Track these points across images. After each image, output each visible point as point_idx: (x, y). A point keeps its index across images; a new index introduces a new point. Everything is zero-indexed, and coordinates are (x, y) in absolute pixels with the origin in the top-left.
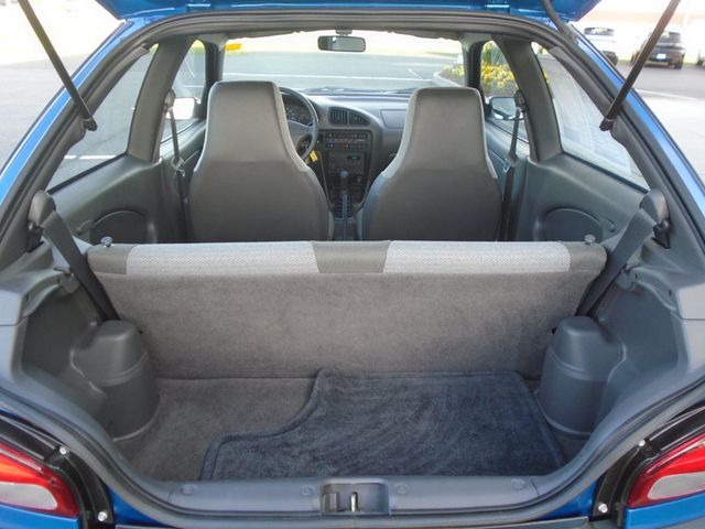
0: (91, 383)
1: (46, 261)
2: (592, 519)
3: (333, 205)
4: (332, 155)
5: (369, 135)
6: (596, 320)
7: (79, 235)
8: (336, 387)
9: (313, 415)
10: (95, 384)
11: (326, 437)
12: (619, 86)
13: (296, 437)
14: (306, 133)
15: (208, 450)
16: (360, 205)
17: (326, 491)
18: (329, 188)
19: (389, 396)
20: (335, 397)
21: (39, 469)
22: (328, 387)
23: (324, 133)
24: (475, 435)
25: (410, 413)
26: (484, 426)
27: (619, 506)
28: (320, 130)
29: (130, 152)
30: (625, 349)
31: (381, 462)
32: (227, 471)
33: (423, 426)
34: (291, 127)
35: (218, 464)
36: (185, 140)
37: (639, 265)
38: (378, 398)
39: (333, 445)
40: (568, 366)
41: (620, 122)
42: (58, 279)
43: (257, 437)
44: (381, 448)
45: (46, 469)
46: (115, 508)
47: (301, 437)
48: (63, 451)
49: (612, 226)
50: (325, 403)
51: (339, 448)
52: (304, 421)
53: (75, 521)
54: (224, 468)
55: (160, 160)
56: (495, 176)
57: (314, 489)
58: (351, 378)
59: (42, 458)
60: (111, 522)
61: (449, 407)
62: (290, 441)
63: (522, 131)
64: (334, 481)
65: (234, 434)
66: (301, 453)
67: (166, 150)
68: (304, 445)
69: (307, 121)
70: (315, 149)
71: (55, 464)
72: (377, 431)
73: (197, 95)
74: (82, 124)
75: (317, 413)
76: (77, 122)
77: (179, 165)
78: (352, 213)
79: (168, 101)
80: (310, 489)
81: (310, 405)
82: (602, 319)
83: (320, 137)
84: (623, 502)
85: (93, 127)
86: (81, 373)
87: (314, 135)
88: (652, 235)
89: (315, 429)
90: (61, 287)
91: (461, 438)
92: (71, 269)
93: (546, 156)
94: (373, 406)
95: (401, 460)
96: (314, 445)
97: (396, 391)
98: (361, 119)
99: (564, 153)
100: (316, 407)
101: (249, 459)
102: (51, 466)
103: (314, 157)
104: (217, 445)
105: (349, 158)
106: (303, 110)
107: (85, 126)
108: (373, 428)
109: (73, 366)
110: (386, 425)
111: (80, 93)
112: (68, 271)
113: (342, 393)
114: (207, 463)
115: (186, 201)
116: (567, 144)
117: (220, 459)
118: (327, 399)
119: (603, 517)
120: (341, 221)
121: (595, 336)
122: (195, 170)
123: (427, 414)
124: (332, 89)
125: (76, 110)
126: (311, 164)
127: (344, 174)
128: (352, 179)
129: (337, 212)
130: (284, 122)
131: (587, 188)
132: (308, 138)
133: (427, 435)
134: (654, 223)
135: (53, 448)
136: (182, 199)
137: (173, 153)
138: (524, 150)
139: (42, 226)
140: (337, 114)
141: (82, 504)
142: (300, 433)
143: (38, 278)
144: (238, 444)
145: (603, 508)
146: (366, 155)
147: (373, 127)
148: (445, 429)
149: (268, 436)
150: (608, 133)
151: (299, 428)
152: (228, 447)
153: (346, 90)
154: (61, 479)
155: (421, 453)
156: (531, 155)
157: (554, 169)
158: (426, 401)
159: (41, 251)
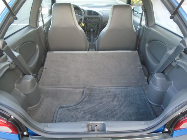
0: (21, 93)
1: (5, 60)
2: (163, 133)
3: (88, 39)
4: (88, 24)
5: (99, 18)
6: (164, 74)
7: (15, 51)
8: (90, 92)
9: (84, 100)
10: (22, 93)
11: (88, 106)
12: (177, 5)
13: (79, 106)
14: (80, 18)
15: (55, 111)
16: (96, 38)
17: (88, 126)
18: (88, 33)
19: (105, 94)
20: (90, 95)
21: (5, 122)
22: (88, 92)
23: (86, 18)
24: (129, 106)
25: (111, 99)
26: (131, 103)
27: (171, 130)
28: (85, 17)
29: (30, 25)
30: (172, 83)
31: (103, 113)
32: (60, 117)
33: (115, 103)
34: (76, 16)
35: (58, 115)
36: (46, 21)
37: (179, 59)
38: (102, 95)
39: (90, 109)
40: (156, 87)
41: (176, 17)
42: (9, 65)
43: (69, 107)
44: (103, 109)
45: (8, 122)
46: (29, 131)
47: (81, 107)
48: (12, 117)
49: (170, 47)
50: (87, 96)
51: (91, 109)
52: (82, 102)
53: (17, 135)
54: (60, 116)
55: (39, 27)
56: (135, 31)
57: (85, 125)
58: (94, 89)
59: (6, 119)
60: (28, 135)
61: (122, 97)
62: (78, 108)
63: (144, 17)
64: (91, 123)
65: (62, 106)
66: (81, 111)
67: (40, 24)
68: (82, 109)
69: (81, 14)
70: (83, 22)
71: (10, 121)
72: (102, 104)
73: (49, 6)
74: (13, 18)
75: (85, 99)
76: (11, 18)
77: (44, 28)
78: (94, 41)
79: (40, 9)
80: (84, 125)
81: (83, 97)
82: (166, 74)
83: (85, 19)
84: (173, 129)
85: (16, 19)
86: (18, 90)
87: (83, 19)
88: (183, 50)
89: (85, 104)
90: (10, 67)
91: (125, 106)
92: (13, 62)
93: (150, 25)
94: (101, 97)
95: (109, 113)
96: (85, 109)
97: (107, 93)
98: (96, 14)
99: (155, 24)
100: (85, 98)
101: (66, 113)
102: (9, 121)
103: (83, 25)
104: (57, 109)
105: (93, 25)
106: (80, 11)
107: (14, 19)
108: (101, 104)
109: (16, 88)
110: (104, 103)
111: (11, 9)
112: (12, 62)
113: (92, 94)
114: (55, 114)
115: (47, 38)
116: (157, 21)
117: (59, 113)
118: (88, 96)
119: (166, 132)
120: (91, 43)
121: (164, 79)
122: (49, 30)
123: (116, 100)
124: (88, 5)
125: (11, 14)
126: (82, 27)
127: (92, 30)
128: (94, 31)
129: (90, 41)
130: (74, 15)
131: (163, 35)
132: (81, 19)
133: (115, 106)
134: (185, 47)
135: (9, 116)
136: (46, 38)
137: (42, 25)
138: (144, 23)
139: (3, 50)
140: (90, 12)
141: (19, 131)
142: (80, 105)
143: (3, 65)
144: (63, 109)
145: (167, 130)
146: (98, 24)
147: (100, 16)
148: (121, 104)
149: (72, 106)
150: (172, 19)
151: (80, 104)
152: (61, 110)
153: (92, 5)
154: (12, 125)
155: (114, 111)
156: (146, 25)
157: (152, 29)
158: (115, 96)
159: (4, 57)
